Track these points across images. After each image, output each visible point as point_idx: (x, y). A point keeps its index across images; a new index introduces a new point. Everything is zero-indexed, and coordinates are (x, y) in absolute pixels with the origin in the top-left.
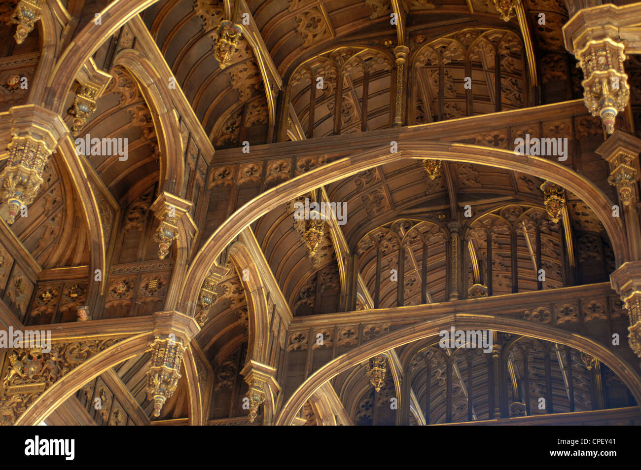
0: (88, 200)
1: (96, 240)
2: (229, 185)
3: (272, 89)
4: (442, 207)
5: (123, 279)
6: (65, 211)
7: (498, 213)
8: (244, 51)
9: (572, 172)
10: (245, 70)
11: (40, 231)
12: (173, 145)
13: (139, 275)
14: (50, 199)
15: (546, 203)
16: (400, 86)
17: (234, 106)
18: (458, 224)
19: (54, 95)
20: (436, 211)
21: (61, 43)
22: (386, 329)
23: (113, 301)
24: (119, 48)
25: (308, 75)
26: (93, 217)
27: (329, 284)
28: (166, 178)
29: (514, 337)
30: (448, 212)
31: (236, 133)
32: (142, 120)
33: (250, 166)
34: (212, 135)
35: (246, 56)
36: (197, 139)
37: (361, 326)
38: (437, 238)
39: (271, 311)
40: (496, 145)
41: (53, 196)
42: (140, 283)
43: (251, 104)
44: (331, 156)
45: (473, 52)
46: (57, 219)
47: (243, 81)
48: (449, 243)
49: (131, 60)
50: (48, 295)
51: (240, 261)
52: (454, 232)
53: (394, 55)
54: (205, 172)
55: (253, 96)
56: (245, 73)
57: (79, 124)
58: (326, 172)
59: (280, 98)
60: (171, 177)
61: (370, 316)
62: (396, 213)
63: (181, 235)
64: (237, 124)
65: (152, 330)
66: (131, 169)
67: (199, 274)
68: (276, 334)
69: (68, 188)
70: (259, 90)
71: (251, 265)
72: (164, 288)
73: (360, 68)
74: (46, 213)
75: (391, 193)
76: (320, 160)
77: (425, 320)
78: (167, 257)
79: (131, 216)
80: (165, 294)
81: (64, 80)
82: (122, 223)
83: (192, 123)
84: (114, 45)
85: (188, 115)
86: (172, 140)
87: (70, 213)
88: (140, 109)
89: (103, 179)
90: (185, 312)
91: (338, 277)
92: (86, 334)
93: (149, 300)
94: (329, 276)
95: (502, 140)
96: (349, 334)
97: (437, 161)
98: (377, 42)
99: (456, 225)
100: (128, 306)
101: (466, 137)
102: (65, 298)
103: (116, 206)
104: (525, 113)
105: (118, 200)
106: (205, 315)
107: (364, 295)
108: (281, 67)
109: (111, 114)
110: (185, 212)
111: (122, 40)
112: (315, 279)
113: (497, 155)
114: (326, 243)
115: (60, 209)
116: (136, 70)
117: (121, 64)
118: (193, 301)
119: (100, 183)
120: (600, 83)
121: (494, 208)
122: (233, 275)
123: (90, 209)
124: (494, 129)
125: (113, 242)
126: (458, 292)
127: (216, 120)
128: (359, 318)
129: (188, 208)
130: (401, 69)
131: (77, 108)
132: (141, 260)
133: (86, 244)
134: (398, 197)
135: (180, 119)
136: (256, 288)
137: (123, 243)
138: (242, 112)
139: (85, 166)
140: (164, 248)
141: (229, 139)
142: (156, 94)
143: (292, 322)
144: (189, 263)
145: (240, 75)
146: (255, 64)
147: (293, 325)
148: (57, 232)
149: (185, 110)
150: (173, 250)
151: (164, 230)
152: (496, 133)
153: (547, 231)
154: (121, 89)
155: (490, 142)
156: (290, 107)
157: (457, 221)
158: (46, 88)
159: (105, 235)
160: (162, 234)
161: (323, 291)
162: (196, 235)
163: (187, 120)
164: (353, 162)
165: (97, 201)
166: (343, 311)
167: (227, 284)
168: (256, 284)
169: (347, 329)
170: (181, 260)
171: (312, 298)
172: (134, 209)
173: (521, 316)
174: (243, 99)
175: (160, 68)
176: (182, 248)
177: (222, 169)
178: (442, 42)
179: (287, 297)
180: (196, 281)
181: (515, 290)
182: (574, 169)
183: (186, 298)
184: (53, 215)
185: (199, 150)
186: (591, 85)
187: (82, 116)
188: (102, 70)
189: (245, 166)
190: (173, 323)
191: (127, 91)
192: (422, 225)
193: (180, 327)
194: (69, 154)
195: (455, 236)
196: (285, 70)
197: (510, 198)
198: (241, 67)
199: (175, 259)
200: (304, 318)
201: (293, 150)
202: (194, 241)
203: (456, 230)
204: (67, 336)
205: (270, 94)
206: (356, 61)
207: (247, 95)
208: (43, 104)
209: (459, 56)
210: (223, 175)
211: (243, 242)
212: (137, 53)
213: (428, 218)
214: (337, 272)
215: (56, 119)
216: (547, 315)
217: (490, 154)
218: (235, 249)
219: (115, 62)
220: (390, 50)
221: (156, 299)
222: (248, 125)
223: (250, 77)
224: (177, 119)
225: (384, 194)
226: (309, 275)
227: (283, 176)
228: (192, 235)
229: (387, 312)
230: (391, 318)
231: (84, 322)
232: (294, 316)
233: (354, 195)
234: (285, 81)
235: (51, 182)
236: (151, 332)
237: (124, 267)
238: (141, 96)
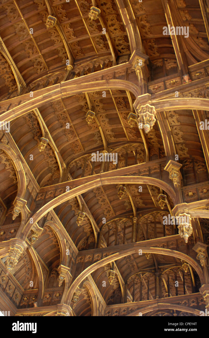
0: (38, 268)
1: (41, 280)
2: (82, 262)
3: (96, 232)
4: (153, 268)
5: (49, 293)
6: (32, 271)
7: (171, 269)
8: (87, 221)
9: (186, 255)
10: (88, 226)
11: (24, 278)
12: (64, 250)
13: (54, 292)
14: (27, 268)
15: (183, 266)
16: (135, 230)
17: (85, 237)
18: (158, 273)
19: (24, 235)
20: (152, 269)
21: (27, 220)
22: (136, 309)
23: (45, 301)
24: (46, 221)
25: (108, 227)
26: (40, 273)
27: (118, 294)
28: (62, 260)
29: (181, 311)
30: (155, 269)
31: (85, 245)
32: (55, 242)
33: (89, 256)
34: (78, 247)
35: (88, 222)
36: (73, 248)
37: (128, 308)
38: (152, 278)
39: (99, 303)
40: (164, 247)
41: (28, 266)
42: (54, 294)
43: (90, 237)
44: (114, 252)
45: (157, 219)
46: (29, 274)
47: (87, 230)
48: (156, 280)
49: (51, 224)
50: (26, 299)
51: (88, 287)
52: (157, 276)
53: (133, 220)
54: (75, 258)
55: (91, 234)
56: (88, 227)
57: (32, 244)
58: (112, 257)
59: (99, 235)
60: (64, 260)
61: (131, 305)
62: (139, 270)
63: (66, 279)
64: (86, 243)
65: (56, 310)
66: (52, 258)
67: (72, 291)
68: (101, 311)
69: (33, 264)
70: (92, 232)
71: (92, 288)
72: (61, 296)
73: (123, 225)
74: (26, 272)
75: (137, 264)
76: (110, 253)
77: (148, 306)
78: (61, 286)
79: (52, 273)
80: (61, 298)
81: (27, 231)
82: (50, 275)
83: (71, 243)
84: (45, 219)
85: (69, 240)
86: (64, 248)
87: (33, 272)
88: (55, 239)
89: (44, 261)
90: (67, 304)
91: (121, 292)
92: (36, 312)
93: (56, 300)
94: (118, 291)
95: (165, 246)
96: (124, 311)
97: (149, 253)
98: (128, 216)
99: (158, 274)
100: (50, 302)
101: (154, 245)
102: (31, 300)
103: (48, 269)
104: (172, 237)
105: (49, 268)
106: (74, 305)
107: (130, 297)
108: (99, 225)
109: (46, 241)
110: (68, 271)
111: (48, 218)
112: (114, 293)
113: (164, 251)
114: (117, 281)
115: (30, 271)
116: (52, 227)
117: (48, 225)
118: (70, 300)
119: (43, 262)
120: (183, 227)
121: (169, 268)
122: (86, 291)
123: (39, 270)
124: (163, 242)
125: (46, 281)
126: (159, 296)
127: (79, 242)
128: (127, 305)
129: (68, 270)
130: (135, 225)
131: (32, 239)
132: (54, 287)
133: (38, 282)
134: (140, 265)
135: (67, 242)
136: (93, 296)
137: (50, 281)
138: (87, 239)
139: (38, 257)
140: (61, 283)
141: (83, 248)
142: (59, 234)
143: (106, 307)
144: (69, 287)
145: (86, 228)
146: (91, 224)
147: (107, 308)
148: (29, 278)
149: (68, 239)
150: (64, 283)
151: (61, 277)
152: (163, 244)
153: (187, 275)
154: (49, 233)
155: (162, 246)
156: (102, 237)
157: (158, 272)
158: (21, 233)
159: (44, 279)
160: (60, 278)
161: (116, 296)
162: (72, 278)
163: (69, 242)
164: (120, 254)
165: (41, 268)
166: (122, 303)
167: (85, 295)
168: (94, 294)
169: (124, 309)
170: (66, 287)
171: (113, 299)
172: (54, 270)
173: (179, 304)
174: (88, 235)
175: (60, 226)
176: (67, 283)
177: (80, 257)
178: (148, 216)
179: (105, 299)
180: (71, 294)
181: (177, 295)
182: (187, 255)
183: (67, 299)
184: (28, 272)
185: (73, 251)
186: (180, 228)
187: (33, 241)
188: (41, 227)
189: (87, 256)
190: (63, 308)
191: (50, 233)
192: (147, 274)
193: (65, 309)
194: (33, 253)
195: (157, 278)
196: (101, 226)
197: (174, 264)
198: (86, 225)
199: (64, 286)
200: (110, 306)
201: (102, 251)
202: (71, 280)
203: (158, 275)
204: (30, 312)
205: (95, 233)
206: (122, 222)
207: (89, 234)
208: (20, 238)
209: (152, 220)
210: (81, 259)
211: (89, 280)
212: (53, 222)
213: (149, 272)
214: (121, 290)
215: (23, 242)
216: (187, 303)
217: (162, 250)
218: (86, 283)
219: (45, 225)
220: (132, 219)
221: (58, 300)
222: (89, 243)
223: (90, 228)
224: (66, 242)
225: (135, 264)
226: (112, 291)
227: (99, 259)
228: (70, 278)
229: (136, 303)
230: (137, 305)
231: (35, 308)
232: (107, 305)
233: (125, 265)
234: (101, 229)
235: (28, 262)
236: (56, 311)
237: (49, 289)
238: (55, 235)
